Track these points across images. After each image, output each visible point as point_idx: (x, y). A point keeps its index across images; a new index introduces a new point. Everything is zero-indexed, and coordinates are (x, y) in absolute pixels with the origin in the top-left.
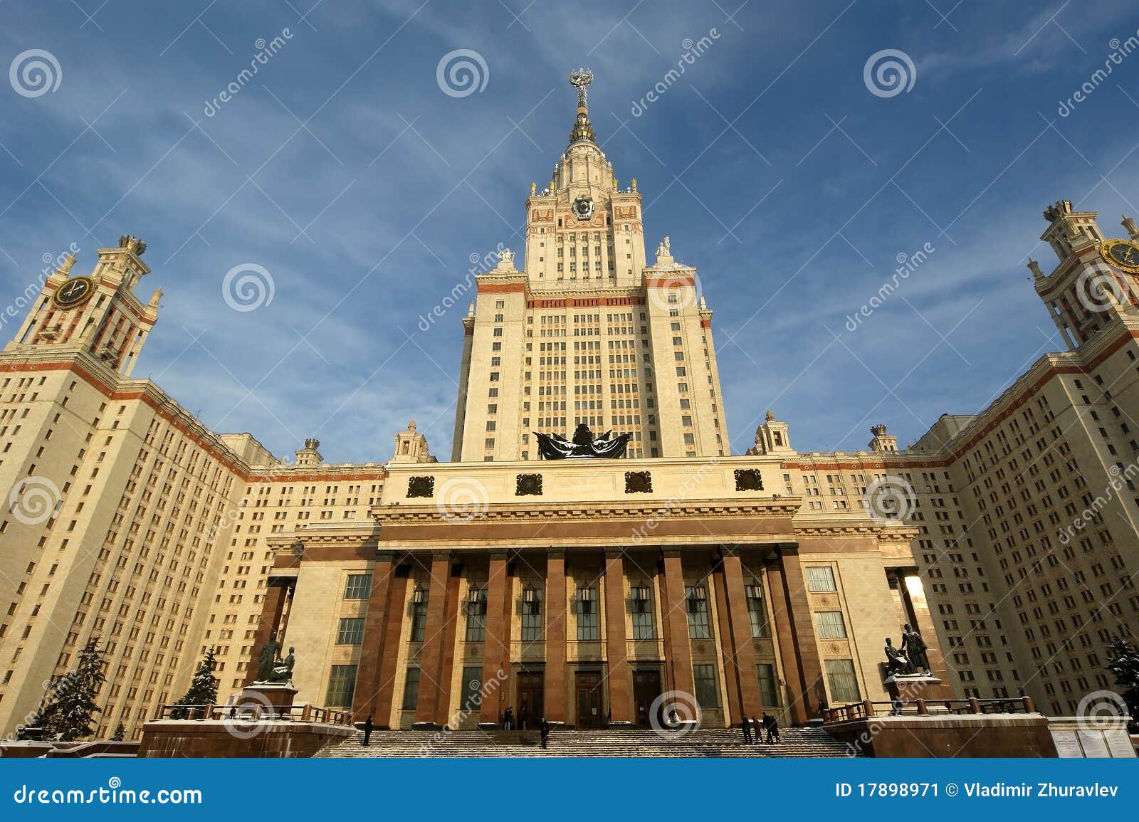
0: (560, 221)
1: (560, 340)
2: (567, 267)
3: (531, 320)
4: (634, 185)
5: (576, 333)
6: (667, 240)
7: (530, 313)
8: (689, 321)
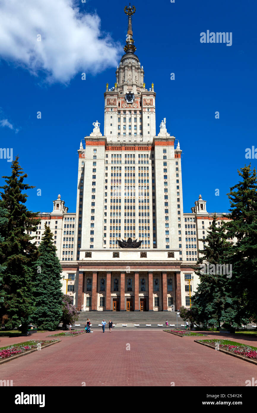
0: (119, 104)
1: (119, 165)
2: (122, 127)
3: (107, 156)
4: (153, 87)
5: (126, 163)
6: (165, 119)
7: (107, 153)
8: (171, 162)
